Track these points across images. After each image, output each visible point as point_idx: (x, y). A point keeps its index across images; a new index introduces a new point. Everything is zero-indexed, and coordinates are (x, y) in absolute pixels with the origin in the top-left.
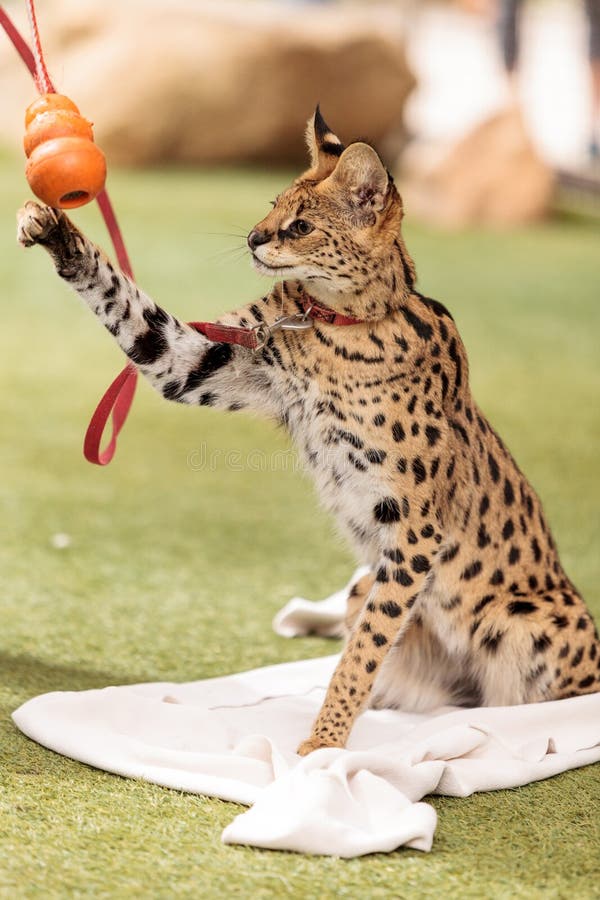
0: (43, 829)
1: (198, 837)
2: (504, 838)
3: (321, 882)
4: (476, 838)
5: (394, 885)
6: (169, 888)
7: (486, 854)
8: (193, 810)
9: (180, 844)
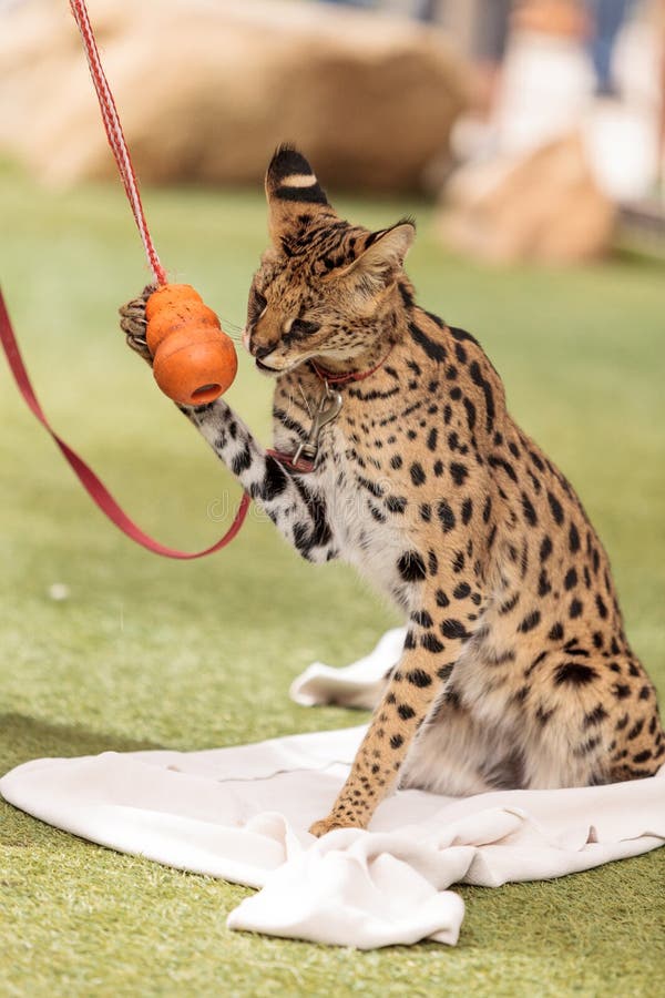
0: (31, 907)
1: (200, 920)
2: (538, 934)
3: (335, 975)
4: (506, 932)
5: (416, 981)
6: (167, 975)
7: (517, 950)
8: (195, 891)
9: (181, 929)
